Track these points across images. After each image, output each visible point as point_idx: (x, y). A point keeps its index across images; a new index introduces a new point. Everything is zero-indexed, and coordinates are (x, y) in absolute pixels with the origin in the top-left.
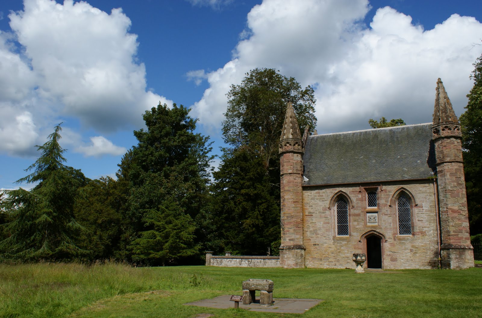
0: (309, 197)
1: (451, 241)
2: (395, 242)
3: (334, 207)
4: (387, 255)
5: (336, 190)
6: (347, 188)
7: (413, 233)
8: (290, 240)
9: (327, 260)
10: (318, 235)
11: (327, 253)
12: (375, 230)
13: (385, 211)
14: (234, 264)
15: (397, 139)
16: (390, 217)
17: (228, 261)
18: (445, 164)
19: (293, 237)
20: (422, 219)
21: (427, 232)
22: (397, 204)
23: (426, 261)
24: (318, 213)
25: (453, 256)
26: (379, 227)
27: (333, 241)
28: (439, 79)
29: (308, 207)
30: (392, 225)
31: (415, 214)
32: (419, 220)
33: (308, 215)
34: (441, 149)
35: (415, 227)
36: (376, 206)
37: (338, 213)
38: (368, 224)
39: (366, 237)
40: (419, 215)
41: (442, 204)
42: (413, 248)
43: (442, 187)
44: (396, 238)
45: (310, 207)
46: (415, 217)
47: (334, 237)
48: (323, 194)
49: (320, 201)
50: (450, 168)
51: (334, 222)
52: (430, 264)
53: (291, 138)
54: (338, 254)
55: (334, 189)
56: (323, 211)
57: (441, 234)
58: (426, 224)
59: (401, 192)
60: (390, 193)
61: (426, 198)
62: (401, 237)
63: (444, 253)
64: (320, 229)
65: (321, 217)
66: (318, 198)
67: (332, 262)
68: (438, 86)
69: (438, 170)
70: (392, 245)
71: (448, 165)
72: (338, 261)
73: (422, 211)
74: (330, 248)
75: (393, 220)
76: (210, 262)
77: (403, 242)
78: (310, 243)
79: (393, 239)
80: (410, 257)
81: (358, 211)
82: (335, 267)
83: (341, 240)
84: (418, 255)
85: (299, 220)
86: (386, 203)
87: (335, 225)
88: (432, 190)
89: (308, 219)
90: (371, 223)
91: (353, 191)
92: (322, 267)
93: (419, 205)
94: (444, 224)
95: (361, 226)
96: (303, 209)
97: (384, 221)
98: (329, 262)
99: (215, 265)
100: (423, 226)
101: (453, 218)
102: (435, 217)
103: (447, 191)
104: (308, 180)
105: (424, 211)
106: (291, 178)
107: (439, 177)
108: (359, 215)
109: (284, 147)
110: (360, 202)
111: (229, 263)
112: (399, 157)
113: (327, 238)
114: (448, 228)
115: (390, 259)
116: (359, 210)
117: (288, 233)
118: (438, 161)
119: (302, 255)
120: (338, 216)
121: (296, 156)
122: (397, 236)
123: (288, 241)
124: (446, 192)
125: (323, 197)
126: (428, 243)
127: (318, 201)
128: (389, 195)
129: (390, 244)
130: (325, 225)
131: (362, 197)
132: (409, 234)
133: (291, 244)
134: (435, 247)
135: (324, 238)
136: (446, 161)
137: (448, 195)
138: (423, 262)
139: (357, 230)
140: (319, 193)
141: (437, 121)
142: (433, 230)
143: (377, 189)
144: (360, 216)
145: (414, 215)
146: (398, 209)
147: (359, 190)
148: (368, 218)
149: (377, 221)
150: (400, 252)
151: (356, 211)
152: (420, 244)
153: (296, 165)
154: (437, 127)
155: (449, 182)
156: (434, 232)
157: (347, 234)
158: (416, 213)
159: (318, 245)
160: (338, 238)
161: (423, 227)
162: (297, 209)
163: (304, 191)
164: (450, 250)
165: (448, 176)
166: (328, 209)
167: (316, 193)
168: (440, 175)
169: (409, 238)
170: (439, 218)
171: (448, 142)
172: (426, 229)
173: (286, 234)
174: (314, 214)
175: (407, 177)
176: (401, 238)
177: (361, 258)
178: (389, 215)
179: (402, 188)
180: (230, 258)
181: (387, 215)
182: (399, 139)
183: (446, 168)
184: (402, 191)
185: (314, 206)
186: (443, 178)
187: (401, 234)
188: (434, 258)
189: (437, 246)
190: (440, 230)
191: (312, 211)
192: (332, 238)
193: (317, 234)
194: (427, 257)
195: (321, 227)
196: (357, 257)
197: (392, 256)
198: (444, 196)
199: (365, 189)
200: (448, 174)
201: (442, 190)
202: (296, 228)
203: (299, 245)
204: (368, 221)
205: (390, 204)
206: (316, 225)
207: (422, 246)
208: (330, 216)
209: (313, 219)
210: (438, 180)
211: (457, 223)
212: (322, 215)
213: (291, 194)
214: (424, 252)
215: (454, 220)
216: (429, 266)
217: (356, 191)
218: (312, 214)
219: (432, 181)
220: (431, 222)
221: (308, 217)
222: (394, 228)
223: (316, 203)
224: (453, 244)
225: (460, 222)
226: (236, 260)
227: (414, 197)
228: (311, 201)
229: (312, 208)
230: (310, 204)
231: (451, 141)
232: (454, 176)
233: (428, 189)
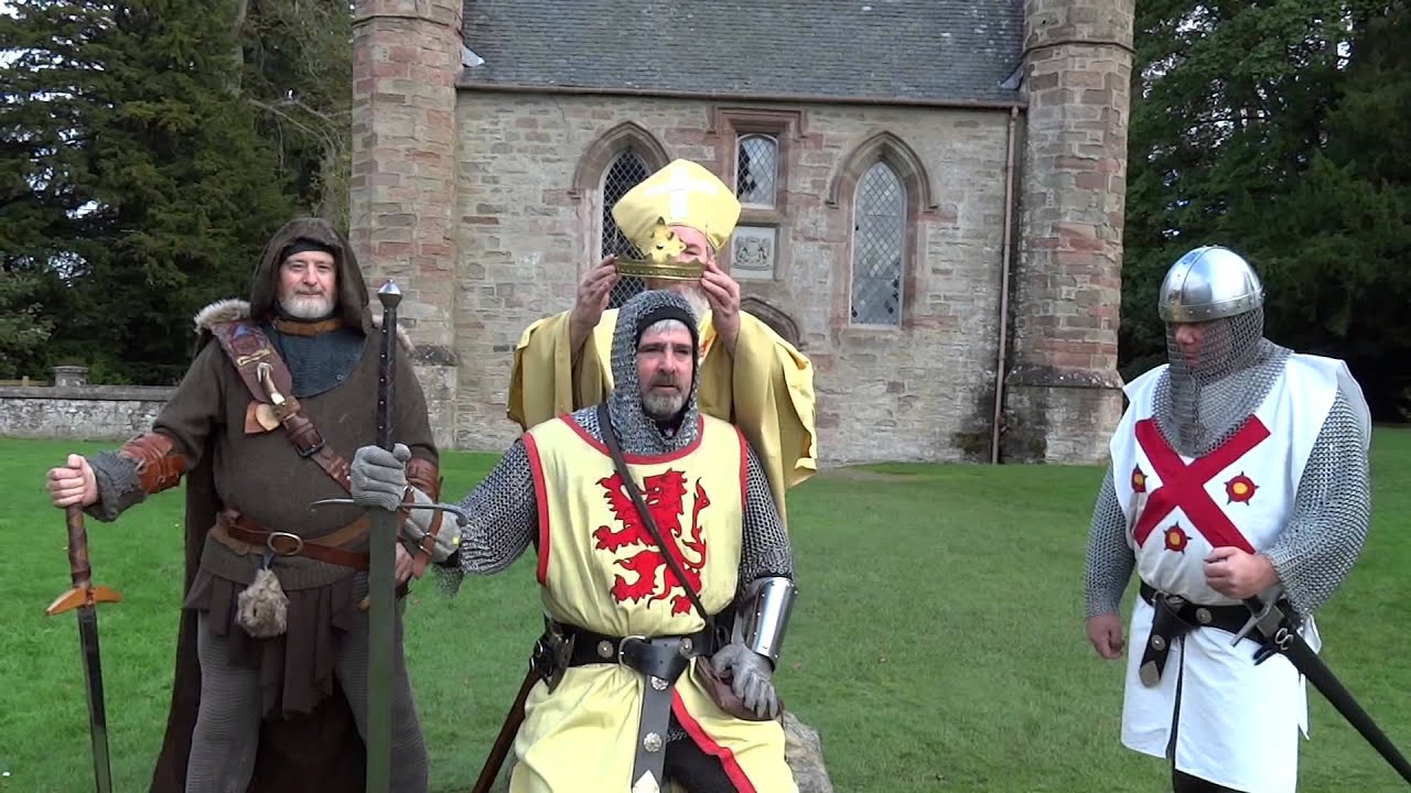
0: (483, 139)
1: (1058, 356)
2: (839, 353)
3: (595, 192)
5: (607, 116)
6: (652, 112)
7: (907, 318)
10: (516, 309)
12: (759, 297)
13: (807, 222)
14: (105, 424)
16: (824, 251)
17: (72, 409)
18: (1070, 49)
19: (408, 310)
20: (948, 266)
21: (960, 320)
22: (857, 197)
23: (947, 429)
24: (520, 209)
25: (1057, 415)
26: (776, 285)
29: (477, 184)
30: (830, 281)
31: (923, 244)
32: (935, 271)
33: (479, 220)
35: (918, 296)
36: (768, 200)
40: (939, 249)
41: (1032, 213)
42: (903, 376)
43: (1046, 144)
44: (839, 336)
45: (485, 181)
46: (923, 254)
48: (551, 132)
49: (534, 159)
50: (1090, 66)
52: (958, 440)
55: (598, 108)
56: (545, 206)
57: (1011, 327)
58: (960, 285)
59: (878, 149)
60: (835, 151)
61: (972, 185)
62: (859, 331)
63: (1020, 401)
64: (527, 284)
65: (534, 230)
66: (526, 144)
69: (1034, 73)
70: (825, 361)
71: (1082, 56)
73: (951, 231)
75: (836, 263)
77: (866, 351)
78: (479, 342)
79: (828, 339)
80: (889, 412)
84: (918, 405)
85: (438, 239)
86: (815, 191)
88: (998, 154)
89: (477, 235)
90: (747, 268)
91: (683, 131)
93: (942, 209)
94: (1031, 291)
96: (457, 191)
97: (800, 263)
100: (948, 294)
101: (1072, 269)
102: (997, 260)
103: (1065, 162)
104: (480, 62)
105: (960, 233)
106: (410, 40)
107: (1036, 99)
111: (78, 420)
112: (867, 8)
114: (1051, 309)
118: (1041, 37)
119: (445, 389)
120: (605, 230)
122: (844, 326)
124: (1059, 166)
125: (550, 144)
127: (524, 160)
128: (827, 158)
129: (818, 356)
130: (550, 268)
131: (718, 156)
132: (890, 322)
134: (975, 374)
136: (1078, 37)
137: (1068, 178)
138: (934, 434)
140: (532, 123)
142: (986, 311)
145: (920, 248)
146: (859, 218)
147: (707, 128)
149: (770, 260)
150: (850, 391)
152: (933, 364)
155: (1078, 125)
156: (986, 320)
158: (929, 240)
161: (947, 298)
162: (430, 185)
163: (465, 111)
164: (1051, 389)
165: (1078, 99)
166: (567, 199)
167: (520, 123)
168: (1042, 96)
169: (889, 336)
170: (1014, 265)
172: (960, 306)
174: (503, 216)
175: (905, 92)
176: (862, 336)
178: (822, 243)
179: (886, 133)
180: (82, 399)
181: (814, 239)
183: (1074, 65)
184: (884, 146)
185: (505, 180)
186: (1057, 109)
187: (858, 320)
188: (975, 416)
189: (990, 375)
190: (1012, 314)
191: (494, 201)
193: (510, 304)
194: (952, 413)
195: (534, 272)
197: (823, 406)
198: (1049, 179)
199: (734, 123)
200: (1078, 94)
201: (1044, 155)
202: (423, 270)
203: (433, 348)
204: (733, 259)
205: (831, 196)
206: (513, 263)
207: (939, 372)
208: (578, 226)
209: (497, 236)
210: (1031, 115)
211: (1085, 287)
212: (540, 222)
213: (405, 117)
214: (943, 395)
215: (1079, 279)
216: (955, 450)
217: (697, 131)
218: (498, 215)
219: (1003, 117)
220: (980, 282)
221: (477, 225)
222: (835, 296)
223: (517, 166)
224: (1064, 367)
225: (1096, 287)
226: (116, 409)
227: (929, 175)
228: (493, 158)
229: (494, 186)
230: (490, 170)
232: (1097, 103)
233: (986, 147)
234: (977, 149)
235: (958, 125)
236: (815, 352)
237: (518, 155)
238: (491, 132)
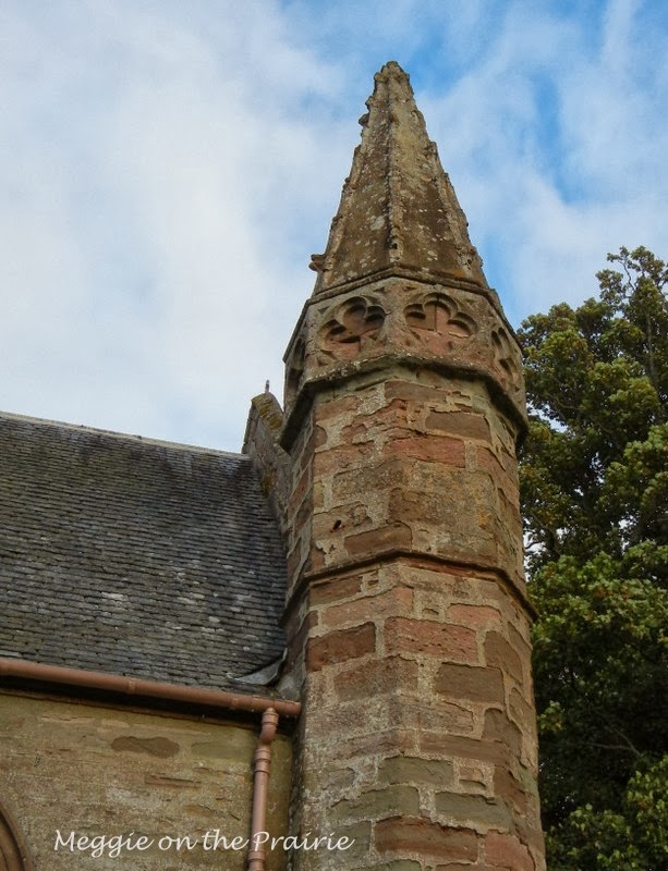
18: (402, 566)
43: (352, 792)
50: (448, 611)
71: (428, 587)
103: (404, 836)
124: (388, 845)
136: (422, 549)
155: (429, 744)
165: (425, 681)
168: (339, 679)
171: (440, 407)
186: (377, 703)
200: (427, 668)
210: (310, 726)
219: (238, 738)
231: (467, 409)
232: (474, 695)
233: (191, 808)
234: (171, 810)
235: (123, 744)
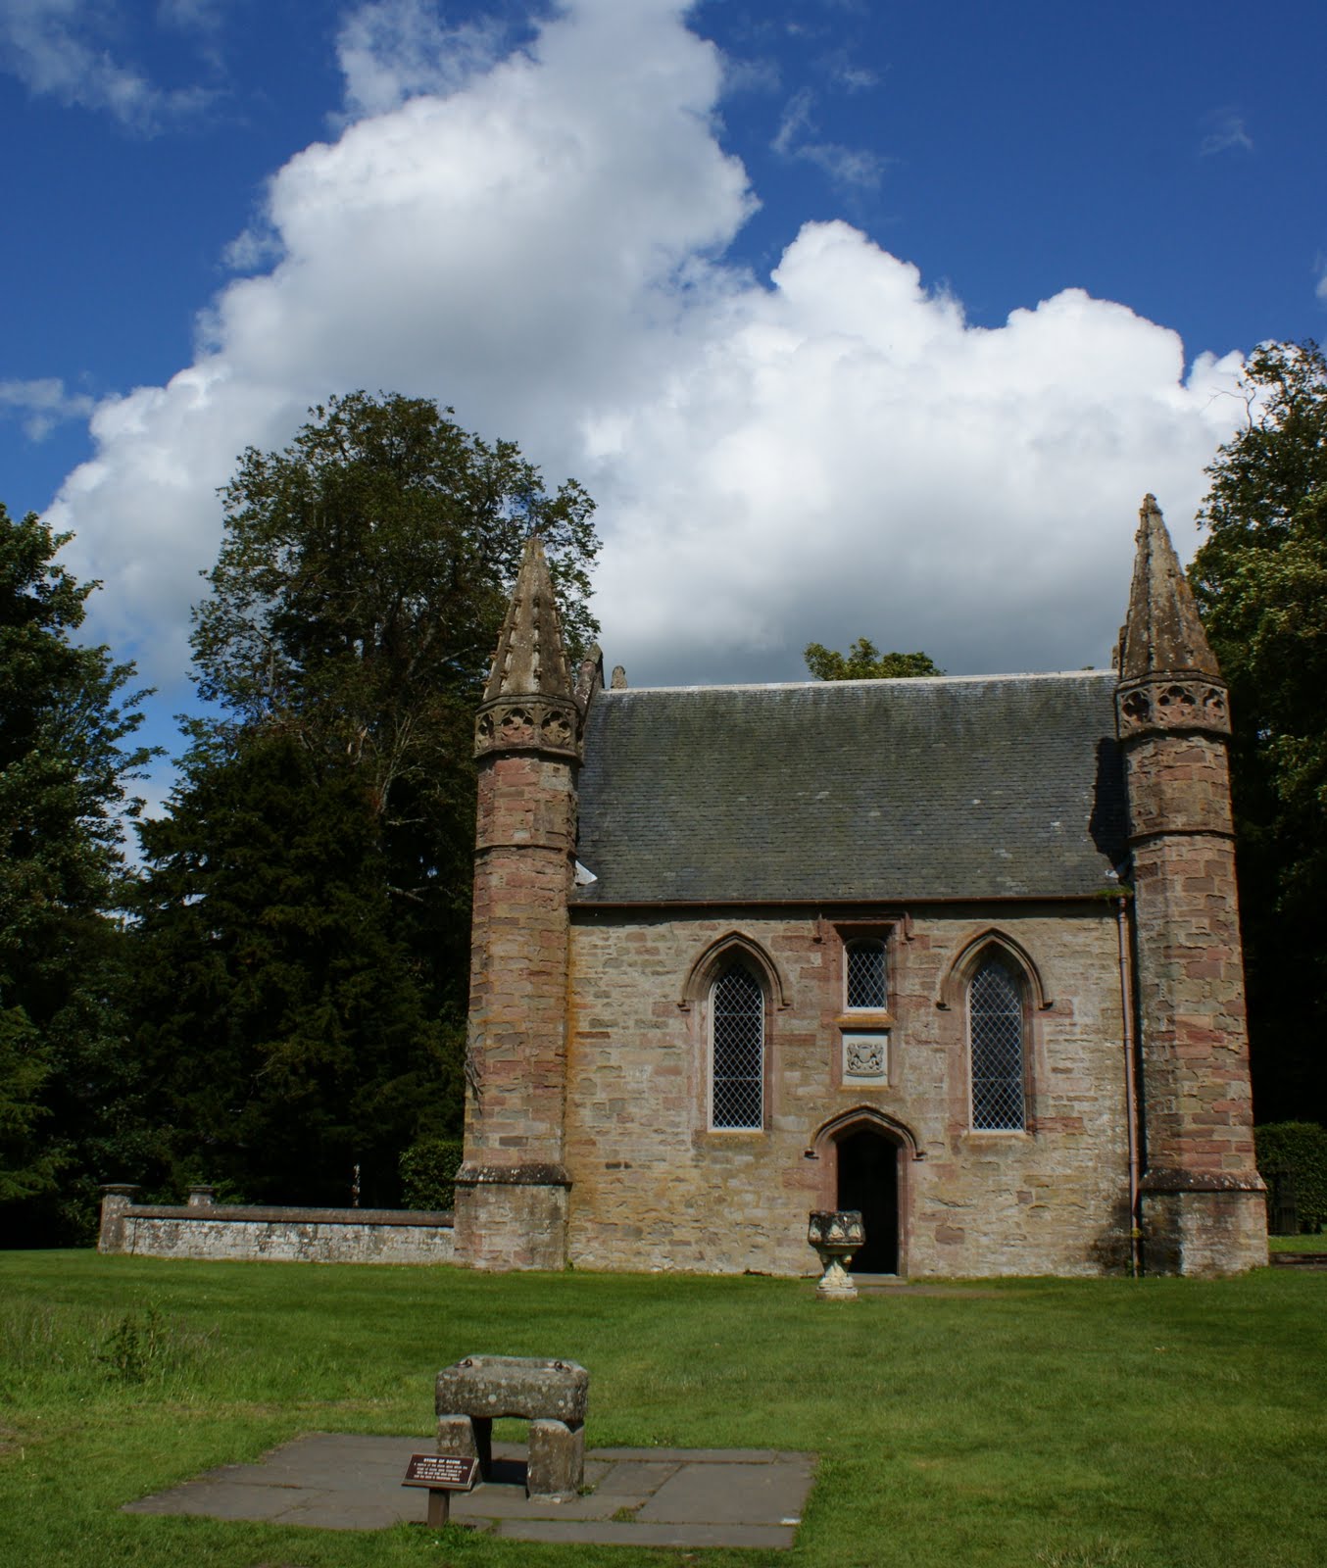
0: (595, 955)
1: (1186, 1158)
2: (959, 1161)
3: (704, 1004)
4: (925, 1217)
5: (714, 929)
6: (761, 924)
7: (1031, 1122)
8: (504, 1141)
9: (666, 1234)
10: (628, 1125)
11: (666, 1204)
12: (874, 1106)
13: (918, 1026)
14: (234, 1246)
15: (968, 730)
16: (938, 1055)
17: (205, 1230)
18: (1167, 839)
19: (520, 1128)
20: (1068, 1064)
21: (1086, 1122)
22: (968, 997)
23: (1081, 1242)
24: (631, 1023)
25: (1190, 1222)
26: (892, 1092)
27: (692, 1152)
28: (1150, 498)
29: (590, 999)
30: (945, 1086)
31: (1041, 1043)
32: (1055, 1070)
33: (590, 1035)
34: (1153, 780)
35: (1039, 1099)
36: (880, 1004)
37: (717, 1030)
38: (847, 1081)
39: (834, 1137)
40: (1058, 1047)
41: (1150, 1005)
42: (1031, 1185)
43: (1153, 934)
44: (960, 1144)
45: (597, 996)
46: (1040, 1053)
47: (699, 1135)
48: (661, 945)
49: (643, 973)
50: (1187, 856)
51: (703, 1070)
52: (1095, 1255)
53: (533, 694)
54: (716, 1208)
55: (707, 922)
56: (655, 1019)
57: (1141, 1128)
58: (1085, 1085)
59: (985, 947)
60: (942, 951)
61: (1087, 979)
62: (981, 1137)
63: (1152, 1208)
64: (638, 1096)
65: (645, 1044)
66: (636, 958)
67: (688, 1243)
68: (1146, 524)
69: (1137, 863)
70: (946, 1171)
71: (1178, 844)
72: (713, 1239)
73: (1068, 1028)
74: (679, 1180)
75: (952, 1066)
76: (120, 1235)
77: (988, 1159)
78: (592, 1159)
79: (948, 1147)
80: (1018, 1225)
81: (805, 1022)
82: (700, 1268)
83: (729, 1148)
84: (1047, 1216)
85: (550, 1055)
86: (926, 993)
87: (704, 1078)
88: (1111, 946)
89: (588, 1050)
90: (858, 1075)
91: (790, 938)
92: (642, 1267)
93: (1057, 1005)
94: (1155, 1088)
95: (814, 1089)
96: (568, 1008)
97: (913, 1068)
98: (673, 1243)
99: (143, 1249)
100: (1072, 1094)
101: (1193, 1063)
102: (1121, 1056)
103: (1173, 952)
104: (594, 878)
105: (1077, 1030)
106: (525, 867)
107: (1142, 894)
108: (807, 1040)
109: (501, 730)
110: (814, 983)
111: (210, 1241)
112: (976, 802)
113: (670, 1139)
114: (1174, 1106)
115: (932, 1235)
116: (813, 1018)
117: (497, 1109)
118: (1139, 827)
119: (556, 1209)
120: (717, 1040)
121: (552, 773)
122: (965, 1133)
123: (497, 1145)
124: (1167, 957)
125: (660, 958)
126: (1090, 1164)
127: (634, 974)
128: (936, 959)
129: (938, 1166)
130: (661, 1081)
131: (824, 961)
132: (1014, 1126)
133: (512, 1158)
134: (1114, 1182)
135: (654, 1135)
136: (1173, 827)
137: (1178, 968)
138: (1067, 1248)
139: (798, 1105)
140: (642, 938)
141: (1140, 663)
142: (1113, 1111)
143: (889, 930)
144: (814, 1045)
145: (1036, 1048)
146: (973, 1018)
147: (814, 934)
148: (846, 1056)
149: (884, 1066)
150: (974, 1202)
151: (795, 1022)
152: (1060, 1171)
153: (548, 809)
154: (1140, 689)
155: (1183, 914)
156: (1114, 1121)
157: (753, 1123)
158: (1047, 1038)
159: (627, 1166)
160: (719, 1136)
161: (1070, 1099)
162: (543, 1003)
163: (577, 929)
164: (1182, 1195)
165: (1178, 887)
166: (677, 1011)
167: (629, 938)
168: (1147, 886)
169: (1013, 1141)
170: (1138, 1061)
171: (1179, 750)
172: (1085, 1106)
173: (491, 1115)
174: (615, 1030)
175: (1012, 887)
176: (983, 1142)
177: (846, 1230)
178: (935, 1046)
179: (994, 931)
180: (214, 1220)
181: (927, 1042)
182: (977, 728)
183: (1171, 855)
184: (993, 944)
185: (615, 994)
186: (1160, 898)
187: (981, 1126)
188: (1111, 1227)
189: (1123, 1180)
190: (1141, 1112)
191: (606, 1015)
192: (688, 1138)
193: (624, 1119)
194: (1086, 1224)
195: (645, 1086)
196: (830, 1227)
197: (946, 1220)
198: (1160, 969)
199: (839, 929)
200: (1178, 882)
201: (1154, 946)
202: (536, 1087)
203: (545, 1167)
204: (846, 1066)
205: (942, 998)
206: (624, 1077)
207: (1068, 1178)
208: (687, 1039)
209: (608, 1050)
210: (1138, 905)
211: (1208, 1082)
212: (649, 1035)
213: (520, 938)
214: (1074, 1204)
215: (1200, 1073)
216: (1092, 1264)
217: (803, 937)
218: (609, 1030)
219: (1111, 908)
220: (1103, 1079)
221: (589, 1040)
222: (954, 1101)
223: (626, 979)
224: (1195, 1169)
225: (1219, 1081)
226: (245, 1229)
227: (1041, 972)
228: (604, 973)
229: (606, 1000)
230: (601, 983)
231: (1192, 747)
232: (1200, 890)
233: (1097, 939)
234: (1088, 941)
236: (935, 1162)
237: (629, 969)
238: (602, 948)
